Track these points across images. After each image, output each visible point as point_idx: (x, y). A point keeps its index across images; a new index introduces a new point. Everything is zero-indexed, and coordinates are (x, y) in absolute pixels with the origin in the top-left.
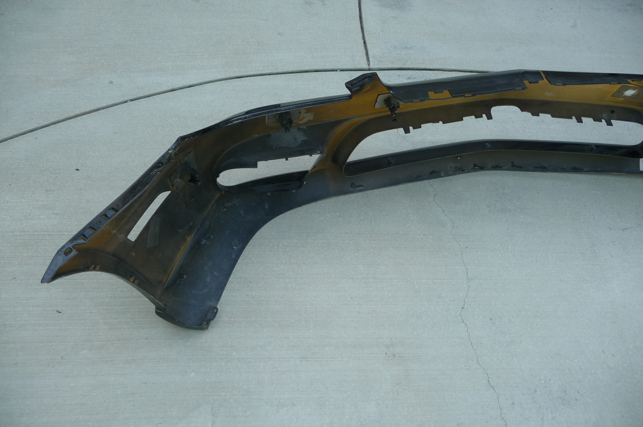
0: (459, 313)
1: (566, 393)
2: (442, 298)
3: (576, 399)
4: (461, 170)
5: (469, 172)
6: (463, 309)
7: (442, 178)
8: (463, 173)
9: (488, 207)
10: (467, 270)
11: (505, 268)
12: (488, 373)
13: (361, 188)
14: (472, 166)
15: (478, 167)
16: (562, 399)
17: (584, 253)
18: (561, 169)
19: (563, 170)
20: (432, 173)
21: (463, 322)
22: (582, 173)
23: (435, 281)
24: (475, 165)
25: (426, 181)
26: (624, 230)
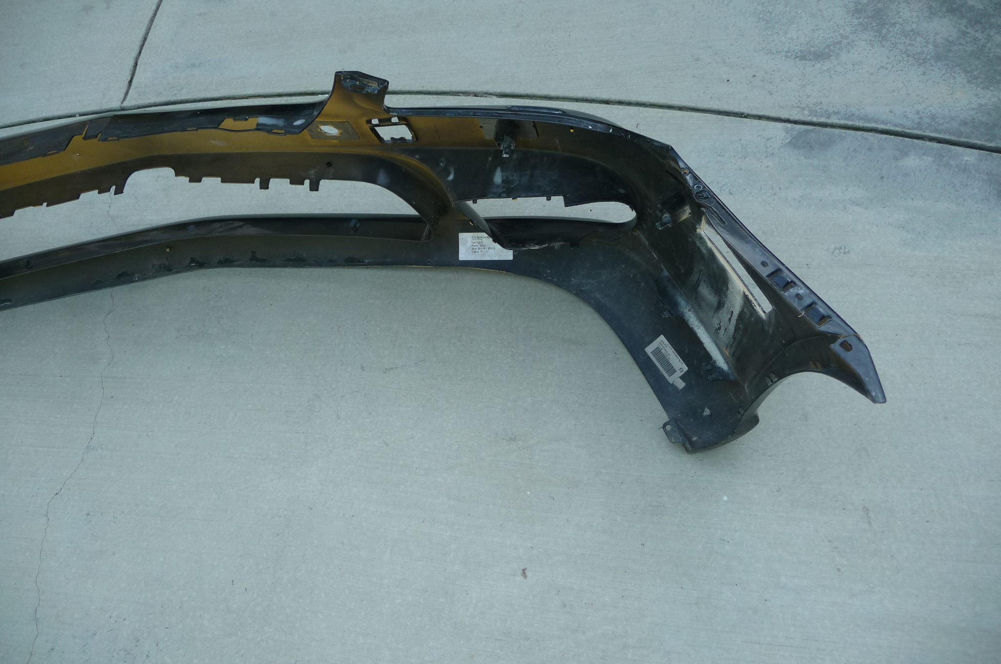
0: (48, 501)
1: (138, 644)
2: (37, 476)
3: (147, 655)
4: (168, 269)
5: (178, 272)
6: (56, 496)
7: (134, 284)
8: (167, 275)
9: (178, 331)
10: (94, 434)
11: (150, 433)
12: (42, 598)
13: (8, 303)
14: (188, 261)
15: (197, 262)
16: (127, 653)
17: (292, 411)
18: (328, 262)
19: (332, 263)
20: (120, 276)
21: (46, 516)
22: (367, 268)
23: (40, 449)
24: (193, 260)
25: (108, 291)
26: (386, 371)
